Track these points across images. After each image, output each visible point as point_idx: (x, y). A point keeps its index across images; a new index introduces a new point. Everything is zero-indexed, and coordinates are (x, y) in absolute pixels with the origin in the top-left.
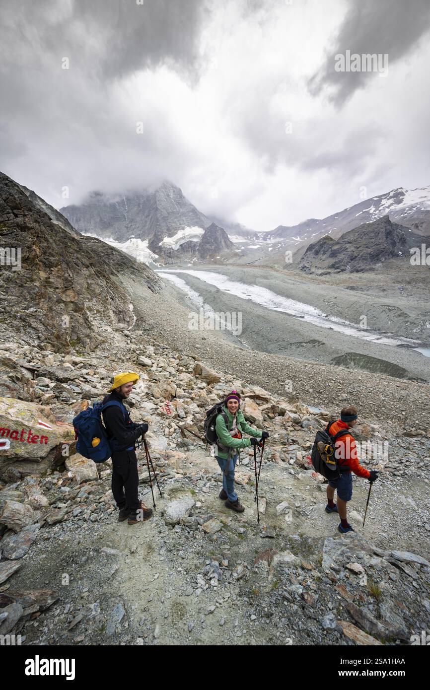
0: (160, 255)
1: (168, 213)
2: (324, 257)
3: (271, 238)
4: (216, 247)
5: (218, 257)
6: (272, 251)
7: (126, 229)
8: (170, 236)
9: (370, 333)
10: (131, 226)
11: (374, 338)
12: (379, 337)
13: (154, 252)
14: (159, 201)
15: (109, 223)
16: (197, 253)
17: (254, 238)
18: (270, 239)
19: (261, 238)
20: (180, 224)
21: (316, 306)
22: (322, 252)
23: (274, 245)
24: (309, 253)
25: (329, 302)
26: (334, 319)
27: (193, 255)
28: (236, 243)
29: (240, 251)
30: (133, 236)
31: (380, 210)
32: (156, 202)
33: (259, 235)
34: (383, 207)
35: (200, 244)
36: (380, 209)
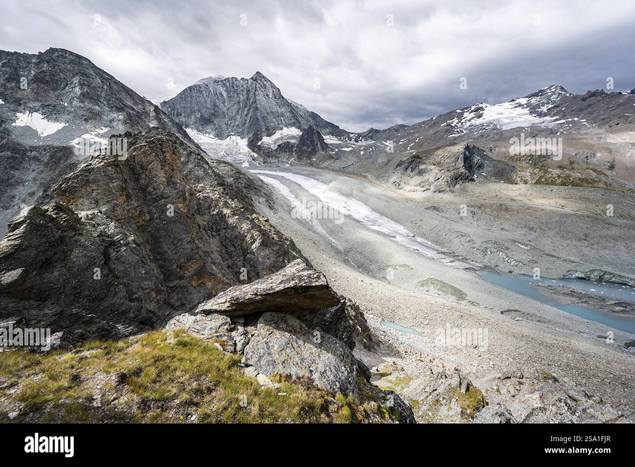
0: (259, 155)
1: (268, 113)
2: (412, 174)
3: (363, 140)
4: (312, 149)
5: (314, 159)
6: (363, 154)
7: (226, 126)
8: (269, 135)
9: (447, 255)
10: (231, 123)
11: (449, 261)
12: (452, 259)
13: (253, 151)
14: (258, 100)
15: (210, 119)
16: (294, 154)
17: (347, 139)
18: (361, 140)
19: (353, 140)
20: (279, 124)
21: (405, 226)
22: (410, 170)
23: (366, 148)
24: (399, 168)
25: (415, 224)
26: (419, 239)
27: (291, 156)
28: (330, 144)
29: (334, 153)
30: (233, 134)
31: (462, 123)
32: (256, 101)
33: (351, 136)
34: (465, 119)
35: (297, 146)
36: (462, 121)
